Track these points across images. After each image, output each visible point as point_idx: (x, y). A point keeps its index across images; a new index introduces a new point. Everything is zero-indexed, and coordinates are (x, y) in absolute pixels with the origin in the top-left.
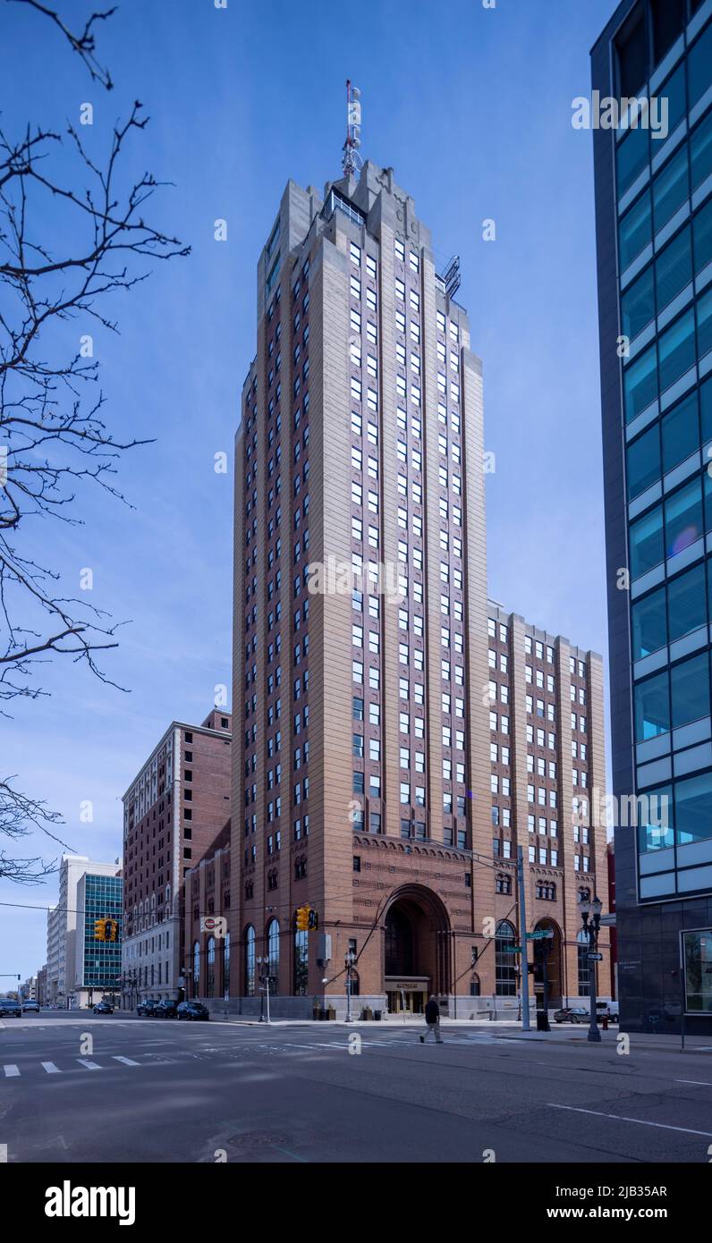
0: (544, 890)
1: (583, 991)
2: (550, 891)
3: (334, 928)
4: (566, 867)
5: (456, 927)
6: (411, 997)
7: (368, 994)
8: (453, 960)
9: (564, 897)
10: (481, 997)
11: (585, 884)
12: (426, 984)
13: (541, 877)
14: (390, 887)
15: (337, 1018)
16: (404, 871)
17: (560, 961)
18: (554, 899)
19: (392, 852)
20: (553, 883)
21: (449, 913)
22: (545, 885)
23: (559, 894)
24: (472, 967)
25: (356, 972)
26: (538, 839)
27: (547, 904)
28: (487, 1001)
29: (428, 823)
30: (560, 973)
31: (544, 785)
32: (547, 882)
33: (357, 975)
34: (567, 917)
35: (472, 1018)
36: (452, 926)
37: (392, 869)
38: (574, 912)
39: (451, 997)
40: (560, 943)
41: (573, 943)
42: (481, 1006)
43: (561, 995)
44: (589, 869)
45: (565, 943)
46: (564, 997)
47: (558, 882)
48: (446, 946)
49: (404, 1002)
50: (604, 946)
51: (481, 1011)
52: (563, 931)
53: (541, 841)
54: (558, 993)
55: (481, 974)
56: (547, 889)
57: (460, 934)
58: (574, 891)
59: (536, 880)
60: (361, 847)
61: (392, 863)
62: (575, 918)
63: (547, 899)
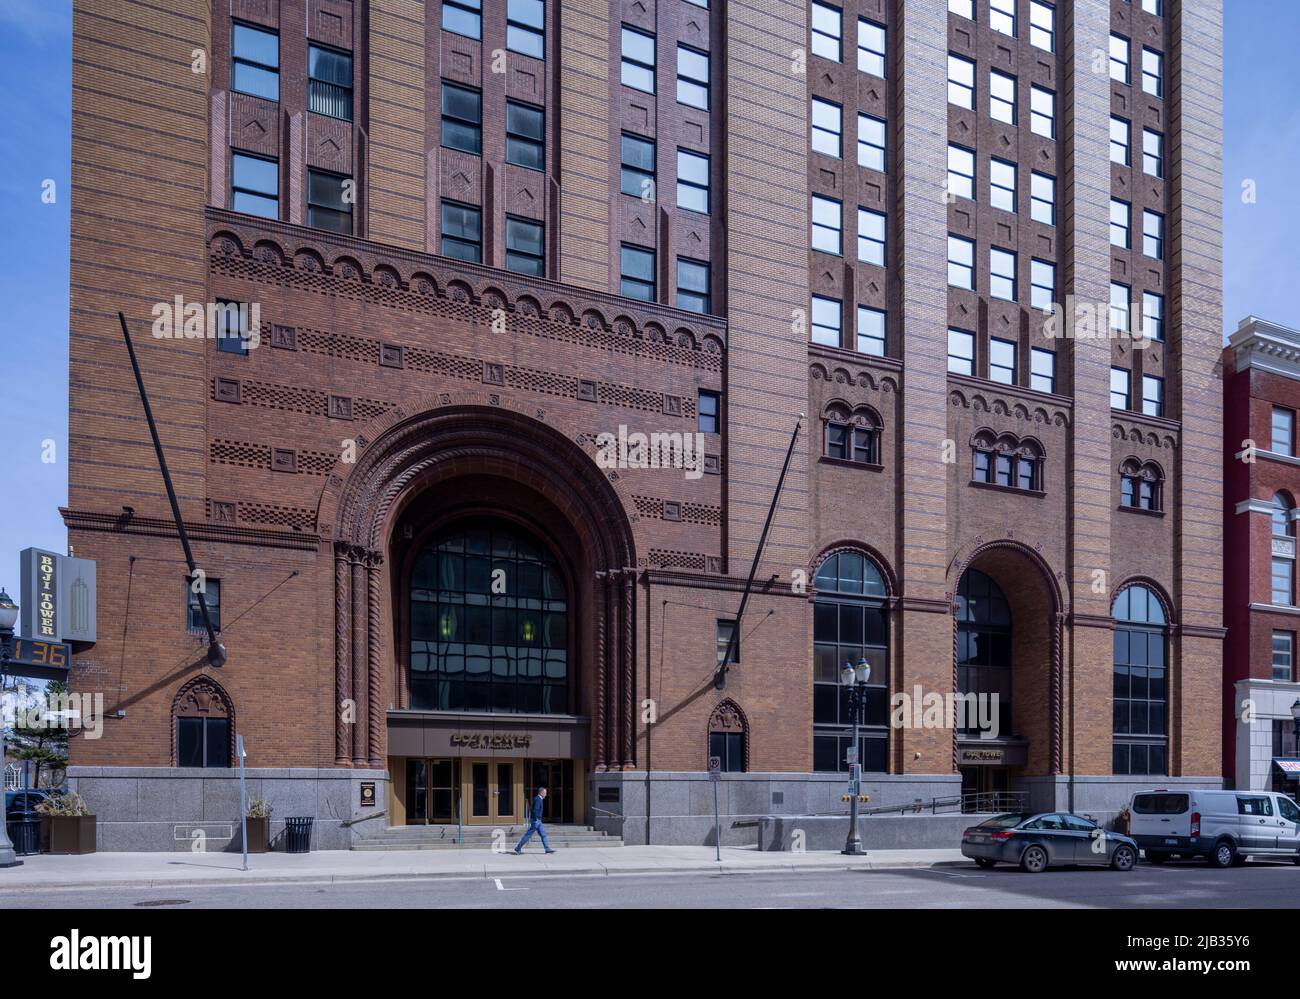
0: (1002, 465)
1: (1125, 761)
2: (1024, 468)
3: (112, 537)
4: (1078, 395)
5: (654, 556)
6: (518, 774)
7: (273, 762)
8: (641, 660)
9: (1070, 486)
10: (750, 774)
11: (1145, 453)
12: (566, 736)
13: (989, 420)
14: (378, 412)
15: (99, 843)
16: (440, 362)
17: (1054, 673)
18: (1036, 490)
19: (392, 297)
20: (1034, 445)
21: (630, 510)
22: (1006, 449)
23: (1053, 476)
24: (718, 681)
25: (219, 690)
26: (983, 307)
27: (1011, 503)
28: (774, 788)
29: (554, 218)
30: (1052, 708)
31: (1008, 151)
32: (1010, 439)
33: (226, 700)
34: (1078, 543)
35: (711, 840)
36: (641, 552)
37: (392, 355)
38: (1106, 531)
39: (631, 774)
40: (1052, 621)
41: (1093, 621)
42: (748, 800)
43: (1051, 772)
44: (1161, 411)
45: (1070, 621)
46: (1061, 778)
47: (1052, 439)
48: (622, 618)
49: (493, 789)
50: (1203, 632)
51: (747, 817)
52: (1063, 585)
53: (993, 316)
54: (1045, 766)
55: (750, 705)
56: (1013, 461)
57: (668, 579)
58: (1106, 468)
59: (973, 431)
60: (254, 271)
61: (391, 334)
62: (1107, 547)
63: (1012, 488)
